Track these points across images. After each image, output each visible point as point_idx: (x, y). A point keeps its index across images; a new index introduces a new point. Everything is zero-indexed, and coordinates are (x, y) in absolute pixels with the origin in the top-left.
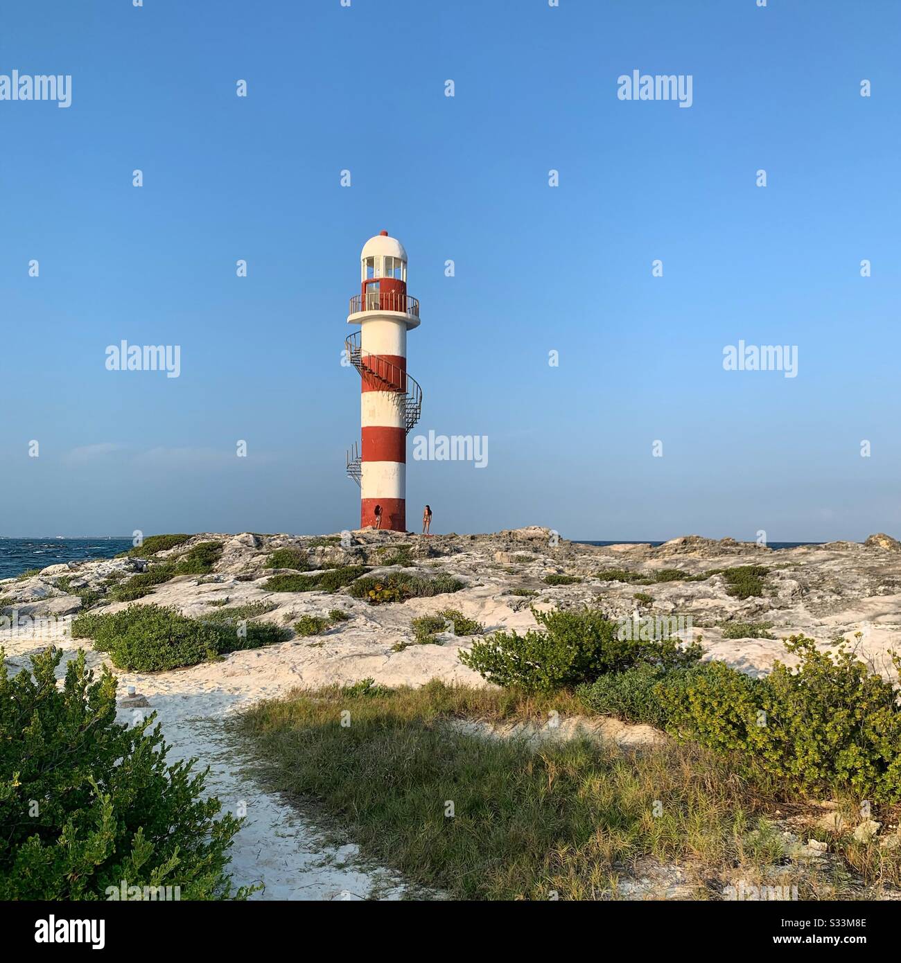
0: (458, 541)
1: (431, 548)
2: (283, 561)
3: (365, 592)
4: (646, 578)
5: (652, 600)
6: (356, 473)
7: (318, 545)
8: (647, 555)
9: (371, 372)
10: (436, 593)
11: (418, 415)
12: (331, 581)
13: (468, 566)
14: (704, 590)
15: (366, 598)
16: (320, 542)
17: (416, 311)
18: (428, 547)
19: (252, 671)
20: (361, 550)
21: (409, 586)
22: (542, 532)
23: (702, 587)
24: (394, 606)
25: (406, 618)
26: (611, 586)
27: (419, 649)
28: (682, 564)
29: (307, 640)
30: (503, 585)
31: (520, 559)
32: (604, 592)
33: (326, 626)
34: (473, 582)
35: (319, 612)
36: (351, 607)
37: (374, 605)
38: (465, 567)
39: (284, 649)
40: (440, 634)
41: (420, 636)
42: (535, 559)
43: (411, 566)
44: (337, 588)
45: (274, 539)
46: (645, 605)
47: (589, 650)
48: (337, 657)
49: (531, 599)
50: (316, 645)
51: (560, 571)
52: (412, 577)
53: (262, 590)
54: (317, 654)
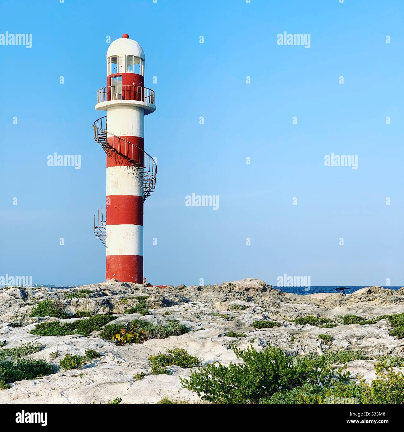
0: (186, 292)
1: (164, 298)
2: (45, 311)
3: (112, 335)
4: (332, 322)
5: (332, 339)
6: (101, 234)
7: (73, 297)
8: (337, 303)
9: (115, 150)
10: (167, 336)
11: (154, 185)
12: (85, 327)
13: (193, 313)
14: (372, 331)
15: (113, 340)
16: (74, 294)
17: (152, 100)
18: (161, 299)
19: (31, 395)
20: (108, 301)
21: (145, 331)
22: (257, 283)
23: (370, 329)
24: (135, 346)
25: (144, 355)
26: (303, 329)
27: (155, 377)
28: (361, 311)
29: (70, 372)
30: (220, 329)
31: (236, 307)
32: (296, 334)
33: (83, 362)
34: (196, 327)
35: (77, 351)
36: (102, 347)
37: (119, 345)
38: (191, 315)
39: (54, 379)
40: (170, 367)
41: (155, 369)
42: (247, 307)
43: (148, 314)
44: (91, 332)
45: (37, 292)
46: (326, 343)
47: (270, 375)
48: (94, 384)
49: (241, 339)
50: (78, 376)
51: (266, 317)
52: (148, 323)
53: (32, 335)
54: (79, 383)
